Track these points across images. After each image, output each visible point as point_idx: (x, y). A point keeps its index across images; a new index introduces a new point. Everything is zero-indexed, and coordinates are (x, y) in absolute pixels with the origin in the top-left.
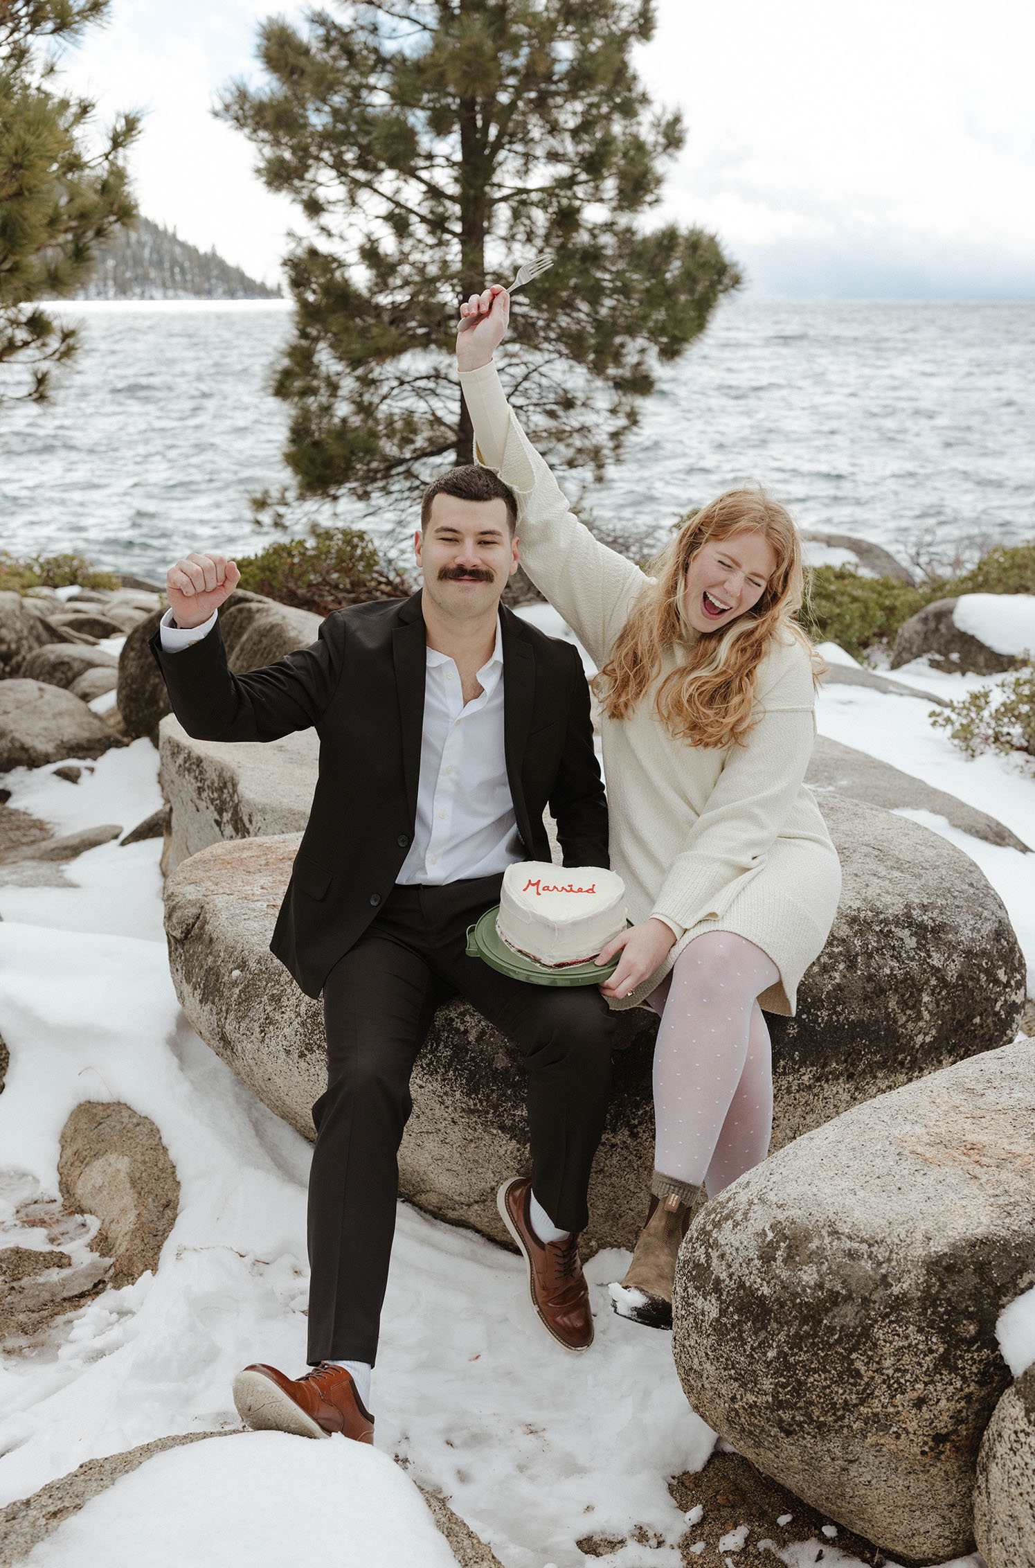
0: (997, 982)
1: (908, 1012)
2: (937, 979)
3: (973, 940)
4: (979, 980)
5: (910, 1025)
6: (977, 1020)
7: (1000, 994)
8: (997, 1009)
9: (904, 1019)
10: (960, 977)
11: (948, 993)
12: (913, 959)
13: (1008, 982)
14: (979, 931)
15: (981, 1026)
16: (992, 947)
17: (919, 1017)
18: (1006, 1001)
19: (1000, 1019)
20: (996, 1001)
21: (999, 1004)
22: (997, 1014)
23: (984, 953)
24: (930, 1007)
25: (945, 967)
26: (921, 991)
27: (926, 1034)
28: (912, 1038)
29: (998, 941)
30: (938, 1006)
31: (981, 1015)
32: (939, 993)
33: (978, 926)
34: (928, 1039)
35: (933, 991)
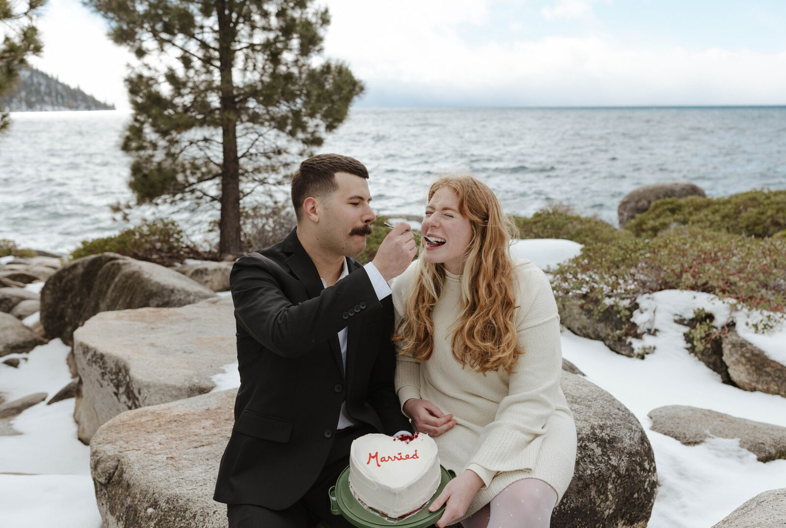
0: (644, 470)
1: (602, 497)
2: (616, 473)
3: (631, 445)
4: (636, 470)
5: (602, 505)
6: (636, 496)
7: (646, 477)
8: (646, 487)
9: (599, 502)
10: (627, 470)
11: (621, 481)
12: (601, 462)
13: (650, 468)
14: (633, 440)
15: (638, 498)
16: (641, 448)
17: (607, 499)
18: (649, 481)
19: (647, 493)
20: (645, 482)
21: (646, 483)
22: (646, 490)
23: (638, 453)
24: (612, 491)
25: (619, 464)
26: (607, 482)
27: (610, 509)
28: (603, 513)
29: (643, 444)
30: (616, 491)
31: (638, 492)
32: (617, 482)
33: (632, 436)
34: (611, 511)
35: (613, 481)
